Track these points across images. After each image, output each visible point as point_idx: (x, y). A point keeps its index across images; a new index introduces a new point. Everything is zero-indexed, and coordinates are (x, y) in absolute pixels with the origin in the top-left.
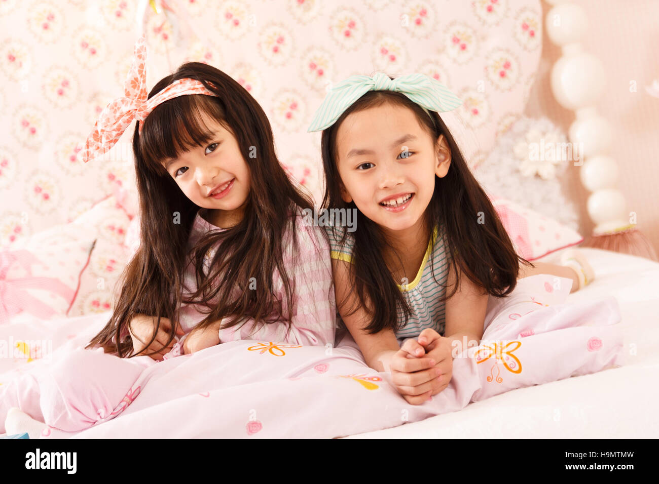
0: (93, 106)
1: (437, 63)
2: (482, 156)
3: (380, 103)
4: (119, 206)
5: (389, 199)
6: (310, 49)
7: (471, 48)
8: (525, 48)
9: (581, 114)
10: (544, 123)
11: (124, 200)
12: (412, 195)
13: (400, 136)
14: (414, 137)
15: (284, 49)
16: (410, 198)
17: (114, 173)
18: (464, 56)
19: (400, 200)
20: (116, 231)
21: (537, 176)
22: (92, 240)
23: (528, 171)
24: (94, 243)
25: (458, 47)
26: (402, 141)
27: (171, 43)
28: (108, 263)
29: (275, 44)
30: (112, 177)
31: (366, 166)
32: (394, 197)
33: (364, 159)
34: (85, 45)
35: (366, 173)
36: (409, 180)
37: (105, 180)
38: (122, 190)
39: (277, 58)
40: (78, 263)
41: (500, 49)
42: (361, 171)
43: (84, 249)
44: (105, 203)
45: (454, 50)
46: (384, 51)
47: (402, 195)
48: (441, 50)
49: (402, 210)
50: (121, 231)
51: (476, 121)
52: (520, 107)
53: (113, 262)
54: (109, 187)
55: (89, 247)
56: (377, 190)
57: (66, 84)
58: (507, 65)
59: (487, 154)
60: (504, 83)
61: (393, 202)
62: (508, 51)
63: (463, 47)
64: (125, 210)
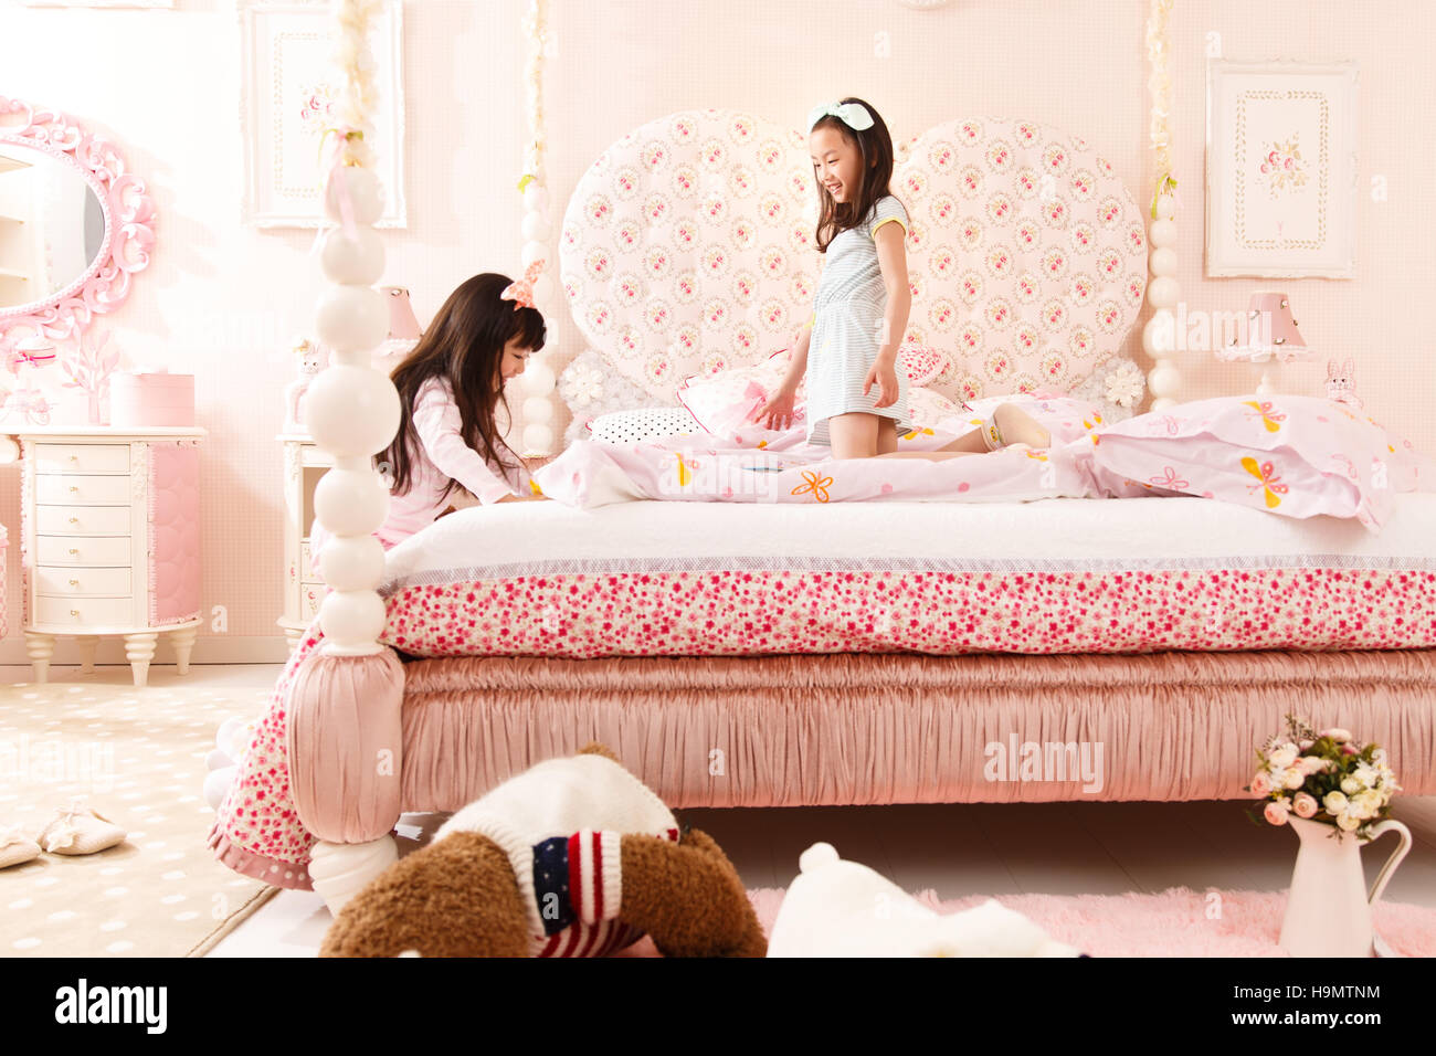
0: (795, 282)
1: (1061, 302)
2: (1079, 380)
6: (968, 271)
7: (1089, 295)
8: (1130, 304)
9: (1160, 363)
10: (1131, 364)
15: (949, 268)
18: (1083, 301)
21: (1118, 403)
23: (1113, 398)
25: (1080, 293)
29: (943, 262)
34: (798, 233)
41: (1111, 301)
45: (1076, 295)
46: (1024, 285)
48: (1067, 293)
51: (1082, 351)
52: (1115, 348)
57: (778, 260)
58: (1114, 314)
59: (1084, 380)
60: (1108, 327)
62: (1117, 303)
63: (1084, 294)
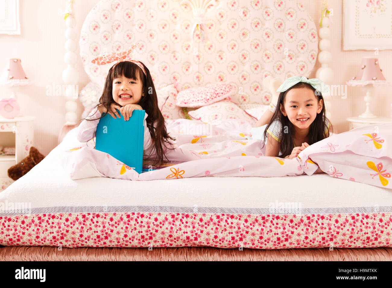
0: (173, 55)
1: (282, 62)
3: (303, 87)
4: (175, 87)
5: (300, 119)
6: (243, 50)
7: (293, 59)
8: (311, 62)
11: (177, 85)
12: (309, 118)
13: (308, 99)
14: (313, 100)
15: (235, 48)
16: (307, 119)
17: (175, 77)
18: (291, 61)
19: (304, 120)
20: (173, 95)
22: (168, 96)
24: (168, 97)
25: (289, 58)
26: (309, 101)
27: (200, 40)
28: (170, 104)
29: (233, 46)
30: (174, 78)
31: (295, 107)
32: (303, 118)
33: (295, 104)
34: (174, 36)
35: (294, 109)
36: (309, 114)
37: (172, 78)
38: (177, 82)
39: (233, 51)
40: (162, 102)
41: (303, 61)
42: (293, 108)
43: (164, 99)
44: (171, 86)
45: (288, 59)
46: (266, 55)
47: (305, 118)
48: (284, 58)
49: (304, 122)
50: (175, 95)
53: (171, 104)
54: (173, 81)
55: (166, 98)
56: (297, 115)
57: (166, 46)
58: (304, 67)
60: (302, 72)
61: (302, 120)
62: (305, 62)
63: (291, 59)
64: (177, 89)
